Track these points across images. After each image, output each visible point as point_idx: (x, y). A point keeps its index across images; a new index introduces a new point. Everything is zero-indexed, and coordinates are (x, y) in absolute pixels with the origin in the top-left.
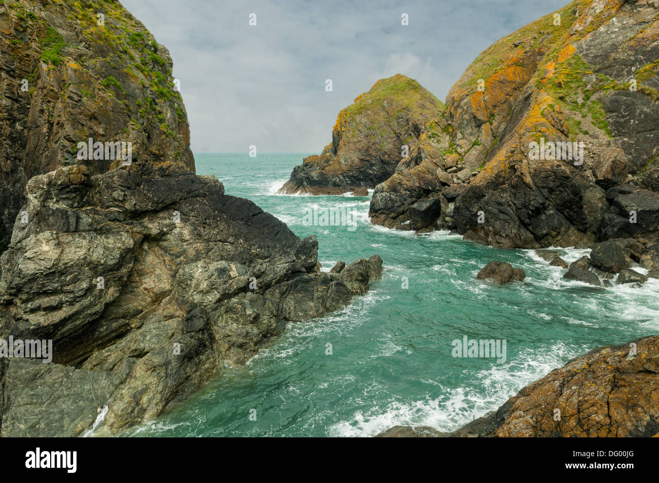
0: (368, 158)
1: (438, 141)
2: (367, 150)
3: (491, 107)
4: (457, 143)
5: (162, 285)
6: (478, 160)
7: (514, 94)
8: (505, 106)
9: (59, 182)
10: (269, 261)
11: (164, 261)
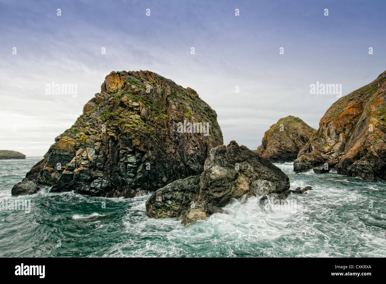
0: (281, 151)
1: (319, 141)
2: (280, 147)
3: (343, 126)
4: (328, 142)
5: (247, 188)
6: (340, 149)
7: (354, 120)
8: (350, 125)
9: (219, 150)
10: (279, 183)
11: (246, 179)
